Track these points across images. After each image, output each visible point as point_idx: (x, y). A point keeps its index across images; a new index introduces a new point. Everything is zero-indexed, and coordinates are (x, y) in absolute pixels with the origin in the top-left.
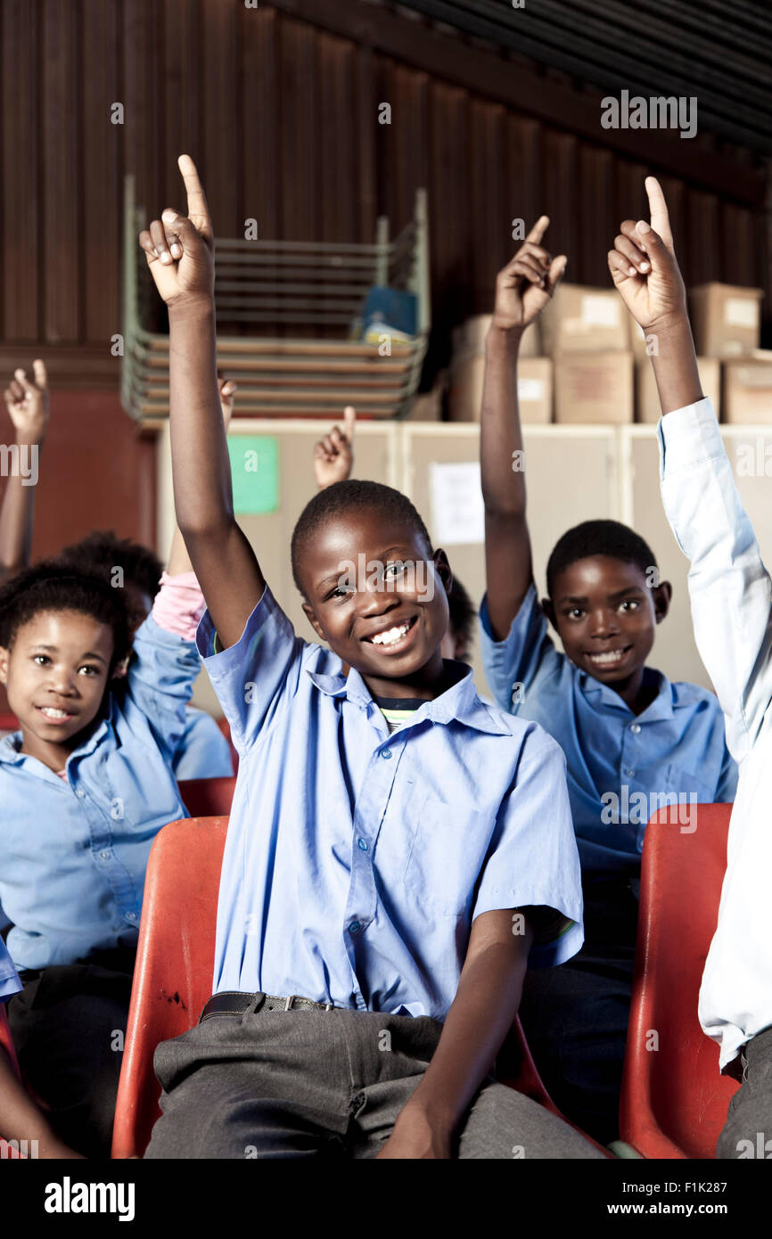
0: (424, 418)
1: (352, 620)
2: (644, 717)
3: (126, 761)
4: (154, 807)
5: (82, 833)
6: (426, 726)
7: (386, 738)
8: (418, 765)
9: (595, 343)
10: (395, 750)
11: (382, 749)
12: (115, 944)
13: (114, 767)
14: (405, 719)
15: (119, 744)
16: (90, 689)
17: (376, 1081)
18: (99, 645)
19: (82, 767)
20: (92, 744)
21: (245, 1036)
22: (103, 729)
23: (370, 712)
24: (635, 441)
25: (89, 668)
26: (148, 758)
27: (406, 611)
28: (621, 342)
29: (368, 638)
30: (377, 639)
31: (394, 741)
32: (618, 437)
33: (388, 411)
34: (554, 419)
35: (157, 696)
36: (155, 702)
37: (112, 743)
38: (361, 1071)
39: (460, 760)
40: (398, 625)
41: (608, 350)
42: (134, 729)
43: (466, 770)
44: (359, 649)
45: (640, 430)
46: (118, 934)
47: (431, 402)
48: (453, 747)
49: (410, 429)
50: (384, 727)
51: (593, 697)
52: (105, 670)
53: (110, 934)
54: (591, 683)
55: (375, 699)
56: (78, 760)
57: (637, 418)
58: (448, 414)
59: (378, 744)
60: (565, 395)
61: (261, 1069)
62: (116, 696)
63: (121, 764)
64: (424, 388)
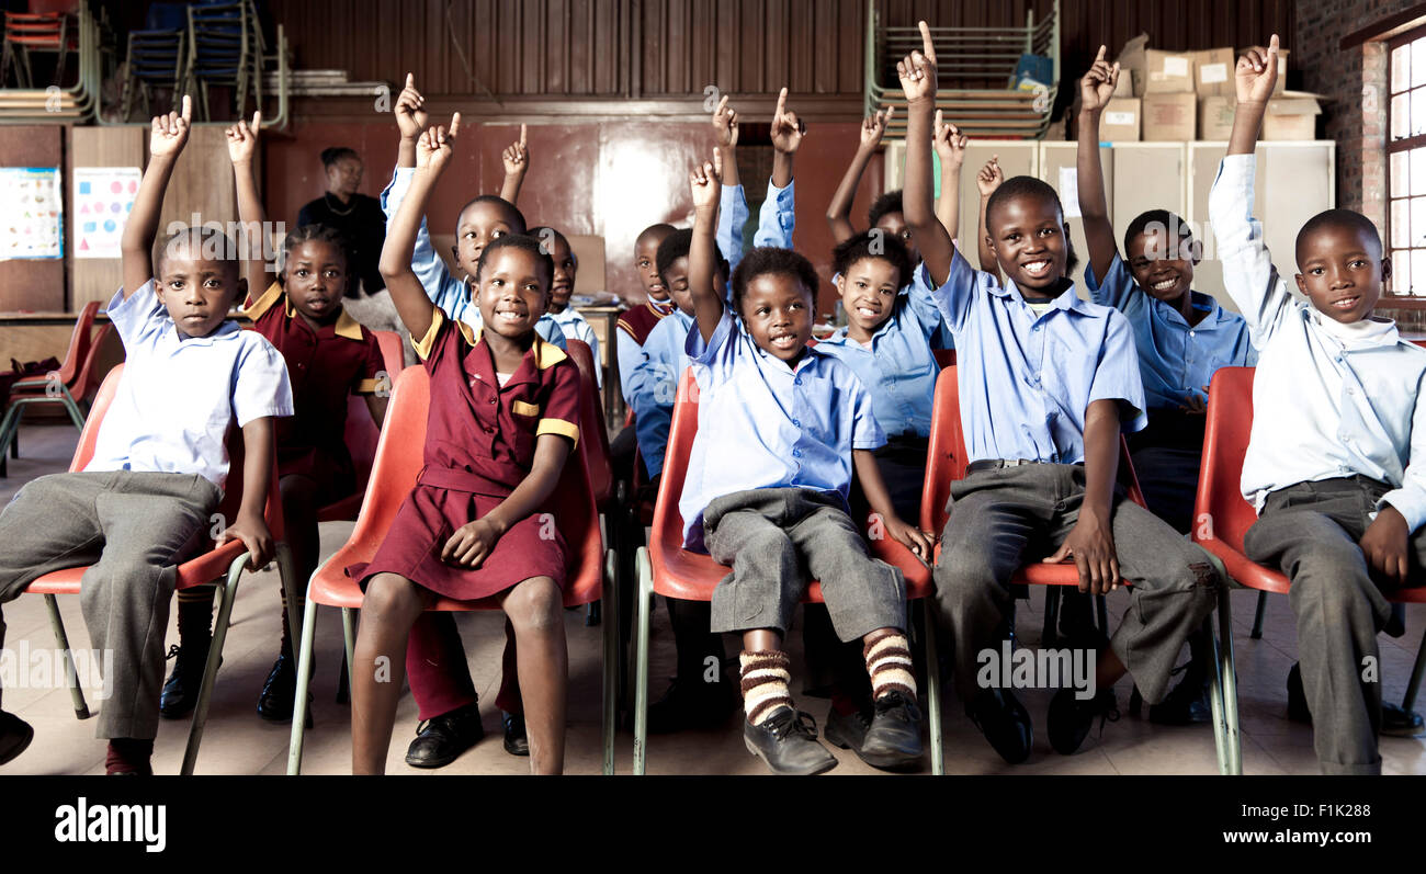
0: (1055, 138)
1: (1018, 253)
2: (1197, 328)
3: (903, 336)
4: (917, 363)
5: (879, 375)
6: (1057, 311)
7: (1035, 320)
8: (1054, 333)
9: (1172, 87)
10: (1041, 327)
11: (1035, 326)
12: (902, 434)
13: (897, 340)
14: (1044, 309)
15: (900, 329)
16: (886, 301)
17: (1069, 496)
18: (891, 278)
19: (880, 341)
20: (886, 328)
21: (999, 477)
22: (892, 321)
23: (1024, 306)
24: (1196, 150)
25: (886, 291)
26: (916, 337)
27: (1047, 256)
28: (1189, 87)
29: (1024, 265)
30: (1028, 266)
31: (1039, 322)
32: (1186, 148)
33: (1032, 133)
34: (1142, 138)
35: (924, 306)
36: (922, 308)
37: (896, 328)
38: (1061, 492)
39: (1077, 330)
40: (1041, 261)
41: (1181, 92)
42: (909, 319)
43: (1080, 334)
44: (1018, 270)
45: (1200, 144)
46: (904, 428)
47: (1060, 127)
48: (1073, 324)
49: (1045, 144)
50: (1032, 314)
51: (1164, 315)
52: (894, 291)
53: (899, 427)
54: (1164, 307)
55: (1025, 299)
56: (878, 337)
57: (1199, 136)
58: (1071, 135)
59: (1032, 324)
60: (1148, 122)
61: (1010, 491)
62: (900, 304)
63: (901, 338)
64: (1055, 118)
